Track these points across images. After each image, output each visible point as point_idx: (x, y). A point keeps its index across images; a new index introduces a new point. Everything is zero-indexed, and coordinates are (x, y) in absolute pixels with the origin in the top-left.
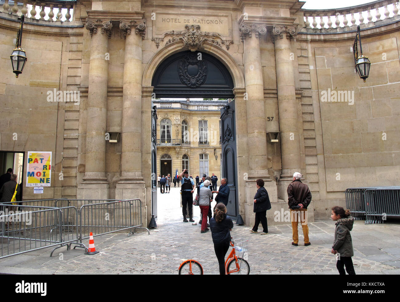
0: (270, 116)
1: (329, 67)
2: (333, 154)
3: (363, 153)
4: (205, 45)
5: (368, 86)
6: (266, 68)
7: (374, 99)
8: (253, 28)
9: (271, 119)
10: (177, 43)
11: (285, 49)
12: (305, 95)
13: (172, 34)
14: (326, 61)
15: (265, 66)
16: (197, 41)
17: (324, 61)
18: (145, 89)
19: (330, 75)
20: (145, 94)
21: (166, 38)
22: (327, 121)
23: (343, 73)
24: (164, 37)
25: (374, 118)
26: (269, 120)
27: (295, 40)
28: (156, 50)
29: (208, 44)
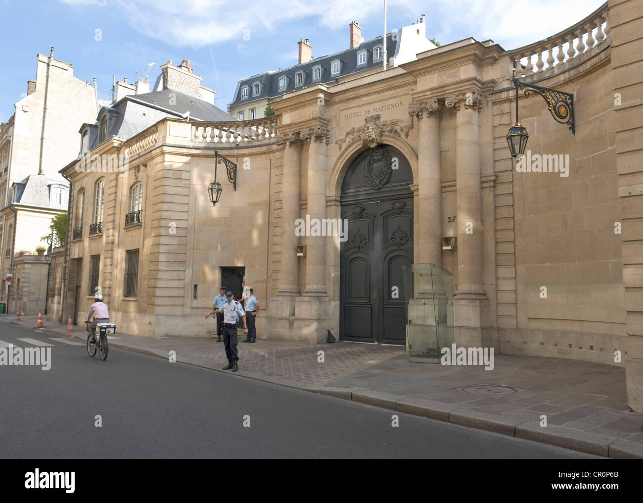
0: (452, 216)
1: (540, 133)
2: (538, 263)
3: (576, 262)
4: (383, 138)
5: (587, 156)
6: (449, 152)
7: (593, 176)
8: (423, 105)
9: (452, 219)
10: (356, 141)
11: (462, 124)
12: (503, 181)
13: (352, 132)
14: (535, 124)
15: (448, 151)
16: (373, 135)
17: (533, 125)
18: (328, 198)
19: (540, 145)
20: (329, 204)
21: (347, 137)
22: (532, 216)
23: (558, 139)
24: (346, 137)
25: (592, 207)
26: (450, 220)
27: (490, 104)
28: (339, 153)
29: (386, 136)
